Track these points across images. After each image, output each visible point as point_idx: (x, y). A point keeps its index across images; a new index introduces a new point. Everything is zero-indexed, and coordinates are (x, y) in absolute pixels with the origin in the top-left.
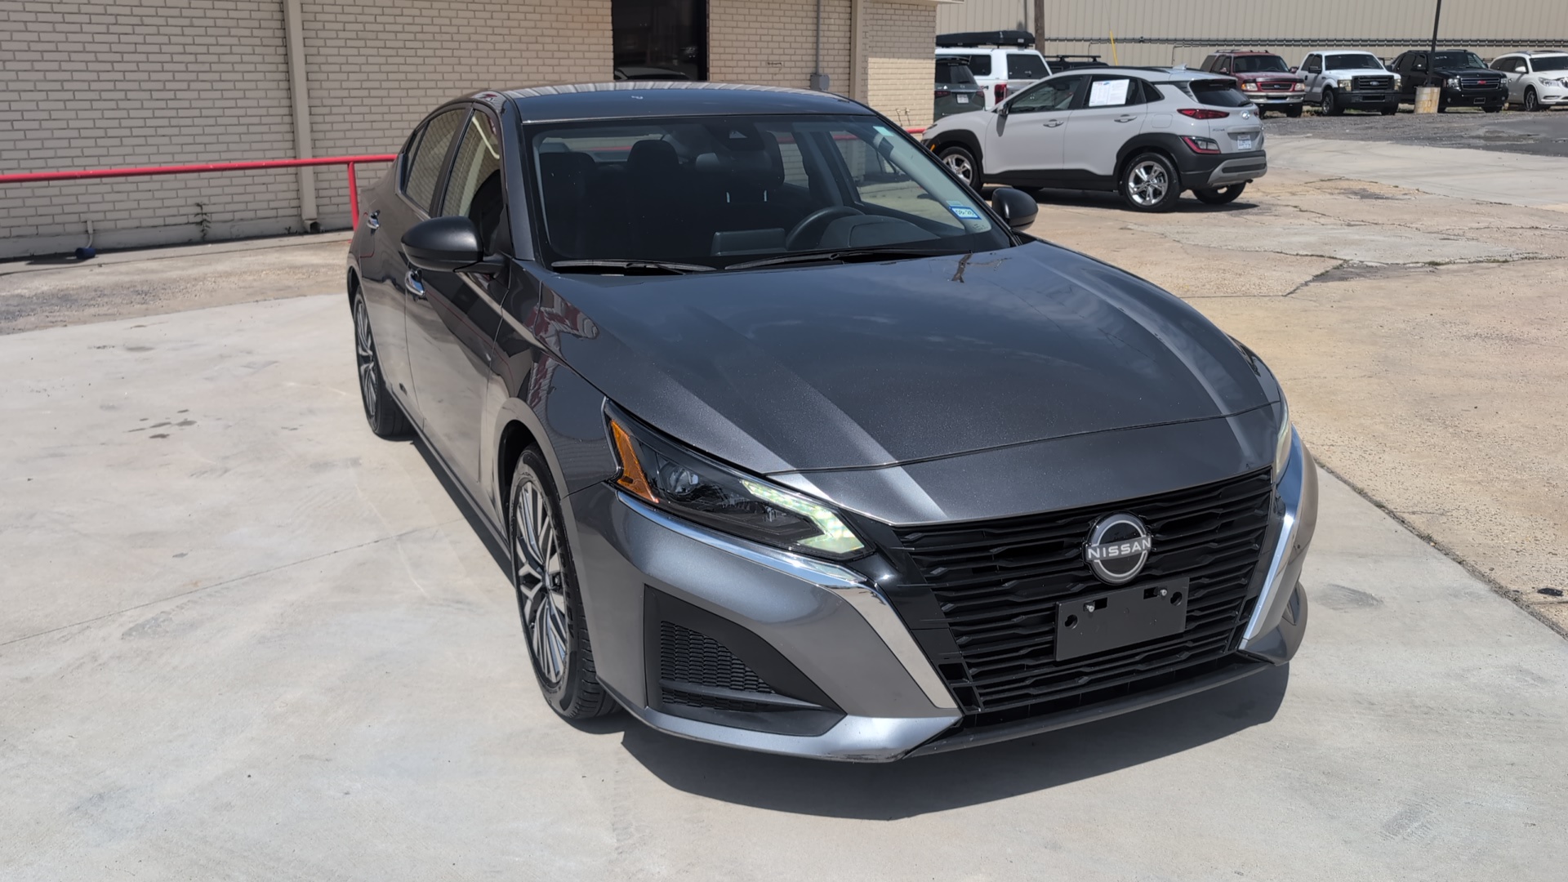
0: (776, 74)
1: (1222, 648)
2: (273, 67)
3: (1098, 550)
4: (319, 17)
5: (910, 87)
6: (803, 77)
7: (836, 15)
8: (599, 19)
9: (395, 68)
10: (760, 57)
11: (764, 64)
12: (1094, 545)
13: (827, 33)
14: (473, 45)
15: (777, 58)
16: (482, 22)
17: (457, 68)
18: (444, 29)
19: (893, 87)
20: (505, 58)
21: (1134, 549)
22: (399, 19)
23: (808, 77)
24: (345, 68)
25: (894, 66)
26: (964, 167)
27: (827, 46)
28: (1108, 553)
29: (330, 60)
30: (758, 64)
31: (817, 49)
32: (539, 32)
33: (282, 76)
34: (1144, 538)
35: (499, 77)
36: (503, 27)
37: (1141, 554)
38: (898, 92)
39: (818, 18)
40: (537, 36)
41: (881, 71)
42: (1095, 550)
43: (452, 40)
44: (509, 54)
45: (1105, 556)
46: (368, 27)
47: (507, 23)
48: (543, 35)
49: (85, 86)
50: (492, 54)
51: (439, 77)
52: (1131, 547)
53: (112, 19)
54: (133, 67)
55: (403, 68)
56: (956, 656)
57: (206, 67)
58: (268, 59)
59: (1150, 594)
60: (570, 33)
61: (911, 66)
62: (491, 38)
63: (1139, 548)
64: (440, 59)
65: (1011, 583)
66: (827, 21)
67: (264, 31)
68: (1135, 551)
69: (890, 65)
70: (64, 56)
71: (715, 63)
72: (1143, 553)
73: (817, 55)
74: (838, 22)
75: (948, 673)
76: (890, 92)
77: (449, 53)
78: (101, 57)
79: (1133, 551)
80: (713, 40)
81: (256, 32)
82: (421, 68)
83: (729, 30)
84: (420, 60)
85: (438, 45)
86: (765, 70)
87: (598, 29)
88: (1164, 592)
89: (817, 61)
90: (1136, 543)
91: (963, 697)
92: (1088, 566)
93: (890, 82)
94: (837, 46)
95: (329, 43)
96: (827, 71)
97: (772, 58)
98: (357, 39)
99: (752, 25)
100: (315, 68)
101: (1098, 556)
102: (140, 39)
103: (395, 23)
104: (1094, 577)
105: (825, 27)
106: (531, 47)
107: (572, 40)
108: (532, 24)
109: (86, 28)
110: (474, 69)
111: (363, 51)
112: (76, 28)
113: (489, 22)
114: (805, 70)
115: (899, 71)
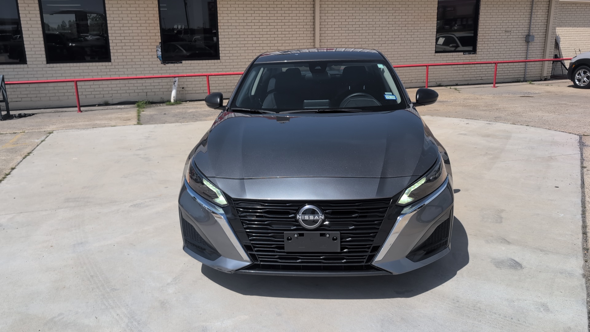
0: (509, 36)
1: (363, 262)
2: (309, 38)
3: (301, 216)
4: (326, 20)
5: (583, 39)
6: (522, 36)
7: (541, 11)
8: (432, 17)
9: (351, 37)
10: (502, 29)
11: (503, 32)
12: (300, 214)
13: (535, 18)
14: (381, 28)
15: (510, 29)
16: (385, 20)
17: (374, 37)
18: (370, 23)
19: (574, 39)
20: (392, 32)
21: (315, 218)
22: (354, 20)
23: (525, 36)
24: (333, 38)
25: (575, 30)
26: (587, 74)
27: (535, 24)
28: (304, 218)
29: (329, 35)
30: (501, 32)
31: (530, 25)
32: (407, 23)
33: (312, 41)
34: (320, 215)
35: (390, 39)
36: (393, 21)
37: (319, 220)
38: (576, 42)
39: (531, 12)
40: (405, 24)
41: (568, 33)
42: (300, 216)
43: (373, 27)
44: (394, 31)
45: (303, 218)
46: (343, 23)
47: (394, 20)
48: (408, 24)
49: (251, 45)
50: (387, 31)
51: (367, 40)
52: (314, 217)
53: (261, 24)
54: (266, 39)
55: (354, 37)
56: (249, 243)
57: (288, 38)
58: (308, 35)
59: (322, 235)
60: (419, 23)
61: (584, 30)
62: (387, 26)
63: (318, 218)
64: (368, 34)
65: (268, 222)
66: (536, 13)
67: (308, 26)
68: (316, 219)
69: (573, 30)
70: (246, 36)
71: (481, 32)
72: (320, 220)
73: (530, 27)
74: (541, 13)
75: (247, 248)
76: (571, 42)
77: (371, 31)
78: (257, 36)
79: (315, 219)
80: (480, 23)
81: (305, 26)
82: (360, 37)
83: (489, 19)
84: (361, 34)
85: (368, 29)
86: (504, 34)
87: (431, 21)
88: (328, 236)
89: (529, 30)
90: (316, 216)
91: (252, 257)
92: (297, 221)
93: (572, 37)
94: (540, 24)
95: (329, 29)
96: (534, 34)
97: (507, 29)
98: (339, 27)
99: (499, 16)
100: (323, 38)
101: (301, 218)
102: (268, 30)
103: (353, 22)
104: (300, 225)
105: (535, 16)
106: (403, 28)
107: (420, 25)
108: (404, 20)
109: (253, 27)
110: (380, 37)
111: (340, 32)
112: (250, 27)
113: (387, 20)
114: (523, 34)
115: (578, 33)
